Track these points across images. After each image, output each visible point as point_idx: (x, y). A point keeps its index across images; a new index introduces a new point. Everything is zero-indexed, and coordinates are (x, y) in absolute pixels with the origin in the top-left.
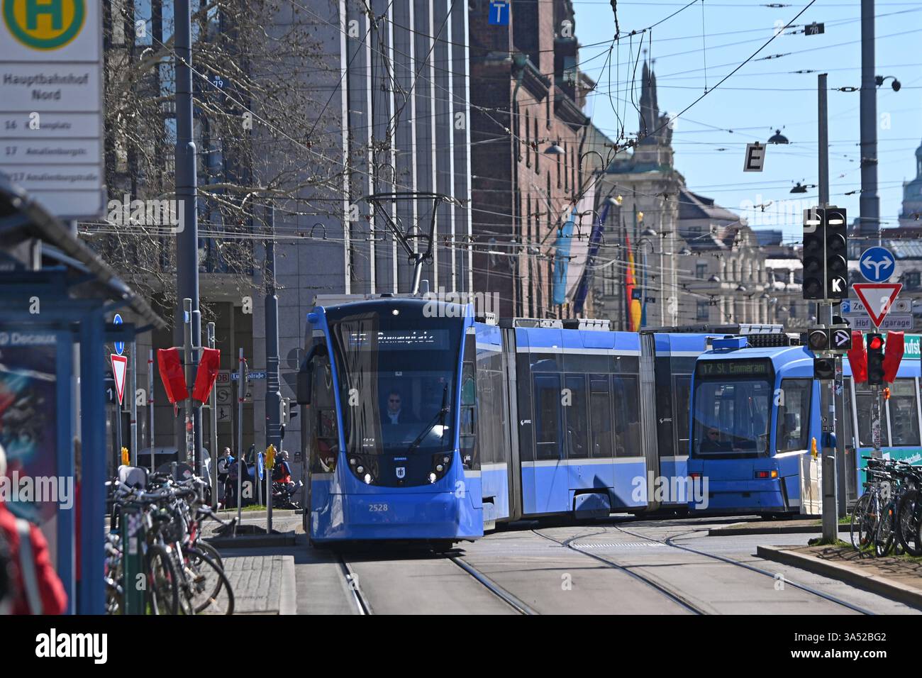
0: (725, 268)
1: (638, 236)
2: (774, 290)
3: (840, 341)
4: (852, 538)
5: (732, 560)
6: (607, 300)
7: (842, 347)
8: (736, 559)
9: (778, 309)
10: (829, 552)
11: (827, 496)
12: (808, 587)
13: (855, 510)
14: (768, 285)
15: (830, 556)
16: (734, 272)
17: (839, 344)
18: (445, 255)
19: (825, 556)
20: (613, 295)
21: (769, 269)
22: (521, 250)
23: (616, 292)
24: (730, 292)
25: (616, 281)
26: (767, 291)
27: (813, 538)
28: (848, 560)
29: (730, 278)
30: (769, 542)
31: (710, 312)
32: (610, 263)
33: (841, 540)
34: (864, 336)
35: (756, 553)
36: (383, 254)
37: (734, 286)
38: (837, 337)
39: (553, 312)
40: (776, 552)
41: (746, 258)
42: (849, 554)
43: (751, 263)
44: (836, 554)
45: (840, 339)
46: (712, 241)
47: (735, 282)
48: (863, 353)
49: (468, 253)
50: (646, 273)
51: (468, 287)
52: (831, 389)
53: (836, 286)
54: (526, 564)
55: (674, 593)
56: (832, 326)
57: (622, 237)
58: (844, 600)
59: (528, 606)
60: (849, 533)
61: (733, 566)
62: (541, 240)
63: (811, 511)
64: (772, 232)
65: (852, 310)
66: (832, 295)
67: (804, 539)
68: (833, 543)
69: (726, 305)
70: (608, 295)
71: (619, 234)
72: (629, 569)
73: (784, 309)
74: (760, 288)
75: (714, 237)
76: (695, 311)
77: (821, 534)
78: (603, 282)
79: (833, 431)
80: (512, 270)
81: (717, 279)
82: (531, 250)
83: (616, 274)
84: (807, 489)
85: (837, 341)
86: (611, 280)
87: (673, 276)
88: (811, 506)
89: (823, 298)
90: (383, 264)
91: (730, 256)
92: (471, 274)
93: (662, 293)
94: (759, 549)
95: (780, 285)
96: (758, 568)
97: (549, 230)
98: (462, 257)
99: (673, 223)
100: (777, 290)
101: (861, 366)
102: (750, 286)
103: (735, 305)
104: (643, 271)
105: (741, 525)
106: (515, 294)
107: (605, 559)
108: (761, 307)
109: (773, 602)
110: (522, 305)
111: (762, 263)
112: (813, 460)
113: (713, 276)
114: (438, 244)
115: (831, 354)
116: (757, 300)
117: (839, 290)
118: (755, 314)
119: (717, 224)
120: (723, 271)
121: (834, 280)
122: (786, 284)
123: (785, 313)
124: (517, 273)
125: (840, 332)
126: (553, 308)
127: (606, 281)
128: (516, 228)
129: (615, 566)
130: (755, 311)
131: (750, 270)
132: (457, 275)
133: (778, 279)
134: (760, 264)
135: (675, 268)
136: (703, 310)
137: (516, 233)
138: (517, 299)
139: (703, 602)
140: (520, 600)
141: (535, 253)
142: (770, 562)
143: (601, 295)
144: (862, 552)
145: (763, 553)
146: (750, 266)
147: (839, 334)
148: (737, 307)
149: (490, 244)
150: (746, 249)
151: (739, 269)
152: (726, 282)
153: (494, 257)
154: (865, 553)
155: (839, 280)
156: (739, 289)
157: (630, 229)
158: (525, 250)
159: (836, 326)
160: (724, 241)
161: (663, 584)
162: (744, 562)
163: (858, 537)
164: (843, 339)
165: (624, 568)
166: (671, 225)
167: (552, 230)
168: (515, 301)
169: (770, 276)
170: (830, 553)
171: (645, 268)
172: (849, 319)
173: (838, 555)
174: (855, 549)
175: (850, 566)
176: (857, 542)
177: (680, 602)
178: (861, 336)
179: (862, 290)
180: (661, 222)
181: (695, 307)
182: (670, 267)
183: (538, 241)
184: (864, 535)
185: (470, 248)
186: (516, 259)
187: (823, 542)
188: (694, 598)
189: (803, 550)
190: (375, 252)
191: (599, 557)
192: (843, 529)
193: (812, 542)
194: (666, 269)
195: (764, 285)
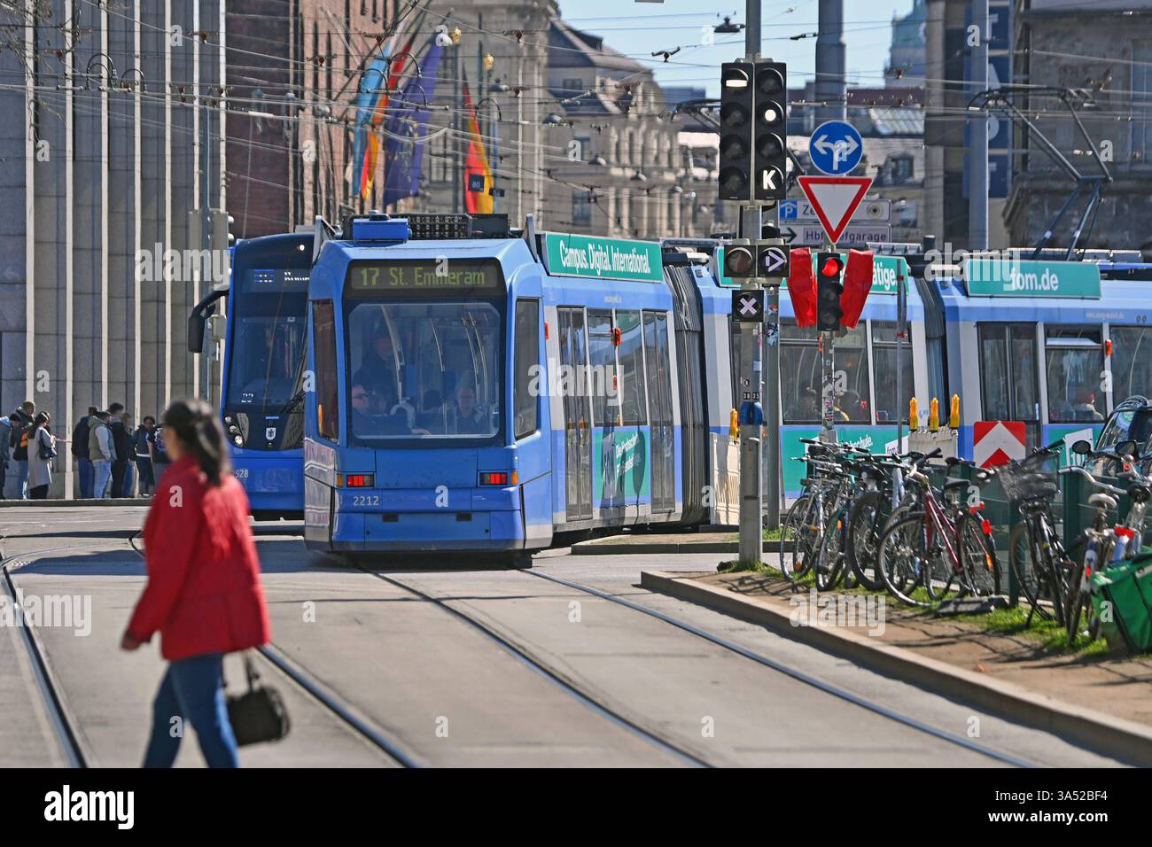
0: (618, 145)
1: (485, 94)
2: (691, 180)
3: (772, 264)
4: (782, 562)
5: (603, 593)
6: (435, 189)
7: (775, 274)
8: (609, 589)
9: (697, 210)
10: (747, 582)
11: (748, 498)
12: (713, 635)
13: (790, 519)
14: (682, 172)
15: (748, 588)
16: (631, 153)
17: (770, 269)
18: (182, 114)
19: (741, 588)
20: (445, 181)
21: (684, 150)
22: (303, 110)
23: (449, 178)
24: (624, 182)
25: (449, 161)
26: (681, 181)
27: (725, 561)
28: (773, 594)
29: (625, 159)
30: (659, 565)
31: (593, 213)
32: (442, 132)
33: (766, 565)
34: (814, 255)
35: (640, 583)
36: (85, 109)
37: (630, 173)
38: (768, 259)
39: (350, 206)
40: (669, 580)
41: (649, 129)
42: (777, 586)
43: (658, 137)
44: (758, 586)
45: (773, 261)
46: (600, 103)
47: (632, 166)
48: (810, 283)
49: (218, 113)
50: (495, 150)
51: (219, 164)
52: (757, 337)
53: (768, 181)
54: (291, 592)
55: (511, 641)
56: (761, 241)
57: (460, 94)
58: (762, 655)
59: (288, 656)
60: (778, 554)
61: (604, 600)
62: (334, 95)
63: (727, 521)
64: (691, 91)
65: (800, 215)
66: (761, 194)
67: (712, 561)
68: (753, 569)
69: (618, 202)
70: (438, 182)
71: (456, 89)
72: (445, 603)
73: (705, 209)
74: (669, 177)
75: (602, 97)
76: (570, 210)
77: (738, 554)
78: (430, 161)
79: (757, 400)
80: (288, 140)
81: (602, 161)
82: (319, 109)
83: (449, 150)
84: (721, 485)
85: (768, 264)
86: (442, 159)
87: (536, 157)
88: (727, 512)
89: (748, 198)
90: (85, 125)
91: (625, 126)
92: (223, 145)
93: (520, 182)
94: (644, 575)
95: (700, 173)
96: (641, 605)
97: (346, 79)
98: (209, 119)
99: (539, 74)
100: (696, 179)
101: (808, 302)
102: (655, 173)
103: (631, 203)
104: (492, 146)
105: (620, 539)
106: (291, 177)
107: (411, 587)
108: (670, 206)
109: (655, 655)
110: (302, 194)
111: (674, 138)
112: (732, 443)
113: (597, 156)
114: (173, 98)
115: (759, 283)
116: (665, 195)
117: (773, 187)
118: (661, 218)
119: (607, 77)
120: (613, 148)
121: (765, 172)
122: (710, 171)
123: (707, 217)
124: (296, 146)
125: (773, 251)
126: (350, 200)
127: (434, 160)
128: (296, 75)
129: (427, 599)
130: (661, 211)
131: (655, 147)
132: (200, 145)
133: (698, 164)
134: (671, 139)
135: (540, 143)
136: (583, 209)
137: (295, 82)
138: (296, 185)
139: (552, 654)
140: (277, 647)
141: (324, 115)
142: (659, 596)
143: (426, 183)
144: (796, 582)
145: (649, 582)
146: (655, 142)
147: (770, 253)
148: (635, 206)
149: (254, 101)
150: (651, 116)
151: (638, 148)
152: (618, 167)
153: (260, 120)
154: (800, 585)
155: (773, 172)
156: (636, 178)
157: (473, 82)
158: (309, 111)
159: (767, 242)
160: (616, 104)
161: (495, 627)
162: (620, 595)
163: (791, 560)
164: (777, 261)
165: (437, 602)
166: (536, 76)
167: (351, 79)
168: (291, 188)
169: (686, 160)
170: (749, 584)
171: (494, 143)
172: (796, 229)
173: (761, 587)
174: (787, 579)
175: (775, 603)
176: (789, 568)
177: (519, 653)
178: (810, 256)
179: (811, 186)
180: (520, 72)
181: (570, 205)
182: (533, 141)
183: (329, 96)
184: (801, 556)
185: (223, 105)
186: (296, 125)
187: (740, 567)
188: (539, 647)
189: (710, 578)
190: (74, 107)
191: (401, 582)
192: (769, 548)
193: (723, 567)
194: (526, 144)
195: (676, 172)
